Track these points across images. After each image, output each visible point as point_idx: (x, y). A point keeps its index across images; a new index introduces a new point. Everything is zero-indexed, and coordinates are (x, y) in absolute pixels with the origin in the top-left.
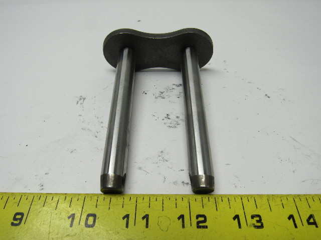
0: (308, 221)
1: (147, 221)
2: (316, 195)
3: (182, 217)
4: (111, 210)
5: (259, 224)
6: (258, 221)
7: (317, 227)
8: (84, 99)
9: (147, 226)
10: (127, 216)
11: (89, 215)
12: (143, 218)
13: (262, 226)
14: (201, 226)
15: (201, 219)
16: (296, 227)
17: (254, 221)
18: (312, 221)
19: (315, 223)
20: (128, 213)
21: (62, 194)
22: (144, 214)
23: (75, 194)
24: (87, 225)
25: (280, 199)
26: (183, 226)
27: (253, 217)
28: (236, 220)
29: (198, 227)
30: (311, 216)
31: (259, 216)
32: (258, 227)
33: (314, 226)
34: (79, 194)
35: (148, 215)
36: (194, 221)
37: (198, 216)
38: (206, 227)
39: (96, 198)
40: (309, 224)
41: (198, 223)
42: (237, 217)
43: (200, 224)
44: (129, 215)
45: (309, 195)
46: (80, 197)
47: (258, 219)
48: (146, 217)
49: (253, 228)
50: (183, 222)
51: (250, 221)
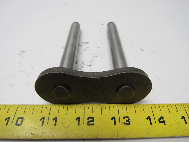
0: (159, 120)
1: (56, 121)
2: (166, 104)
3: (79, 118)
4: (33, 114)
5: (128, 123)
6: (127, 121)
7: (165, 124)
8: (24, 52)
9: (55, 124)
10: (43, 118)
11: (19, 118)
12: (54, 119)
13: (129, 124)
14: (90, 124)
15: (91, 119)
16: (151, 124)
17: (125, 120)
18: (162, 120)
19: (164, 122)
20: (44, 117)
21: (4, 105)
22: (54, 117)
23: (11, 105)
24: (17, 124)
25: (142, 107)
26: (79, 124)
27: (124, 118)
28: (113, 120)
29: (88, 124)
30: (161, 117)
31: (128, 117)
32: (127, 124)
33: (163, 123)
34: (14, 105)
35: (57, 118)
36: (86, 121)
37: (89, 118)
38: (93, 125)
39: (25, 107)
40: (160, 122)
41: (88, 122)
42: (114, 118)
43: (90, 123)
44: (44, 118)
45: (161, 104)
46: (15, 107)
47: (127, 119)
48: (56, 119)
49: (123, 125)
50: (79, 121)
51: (122, 120)
